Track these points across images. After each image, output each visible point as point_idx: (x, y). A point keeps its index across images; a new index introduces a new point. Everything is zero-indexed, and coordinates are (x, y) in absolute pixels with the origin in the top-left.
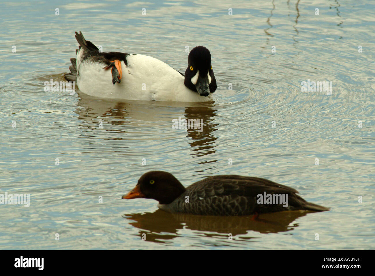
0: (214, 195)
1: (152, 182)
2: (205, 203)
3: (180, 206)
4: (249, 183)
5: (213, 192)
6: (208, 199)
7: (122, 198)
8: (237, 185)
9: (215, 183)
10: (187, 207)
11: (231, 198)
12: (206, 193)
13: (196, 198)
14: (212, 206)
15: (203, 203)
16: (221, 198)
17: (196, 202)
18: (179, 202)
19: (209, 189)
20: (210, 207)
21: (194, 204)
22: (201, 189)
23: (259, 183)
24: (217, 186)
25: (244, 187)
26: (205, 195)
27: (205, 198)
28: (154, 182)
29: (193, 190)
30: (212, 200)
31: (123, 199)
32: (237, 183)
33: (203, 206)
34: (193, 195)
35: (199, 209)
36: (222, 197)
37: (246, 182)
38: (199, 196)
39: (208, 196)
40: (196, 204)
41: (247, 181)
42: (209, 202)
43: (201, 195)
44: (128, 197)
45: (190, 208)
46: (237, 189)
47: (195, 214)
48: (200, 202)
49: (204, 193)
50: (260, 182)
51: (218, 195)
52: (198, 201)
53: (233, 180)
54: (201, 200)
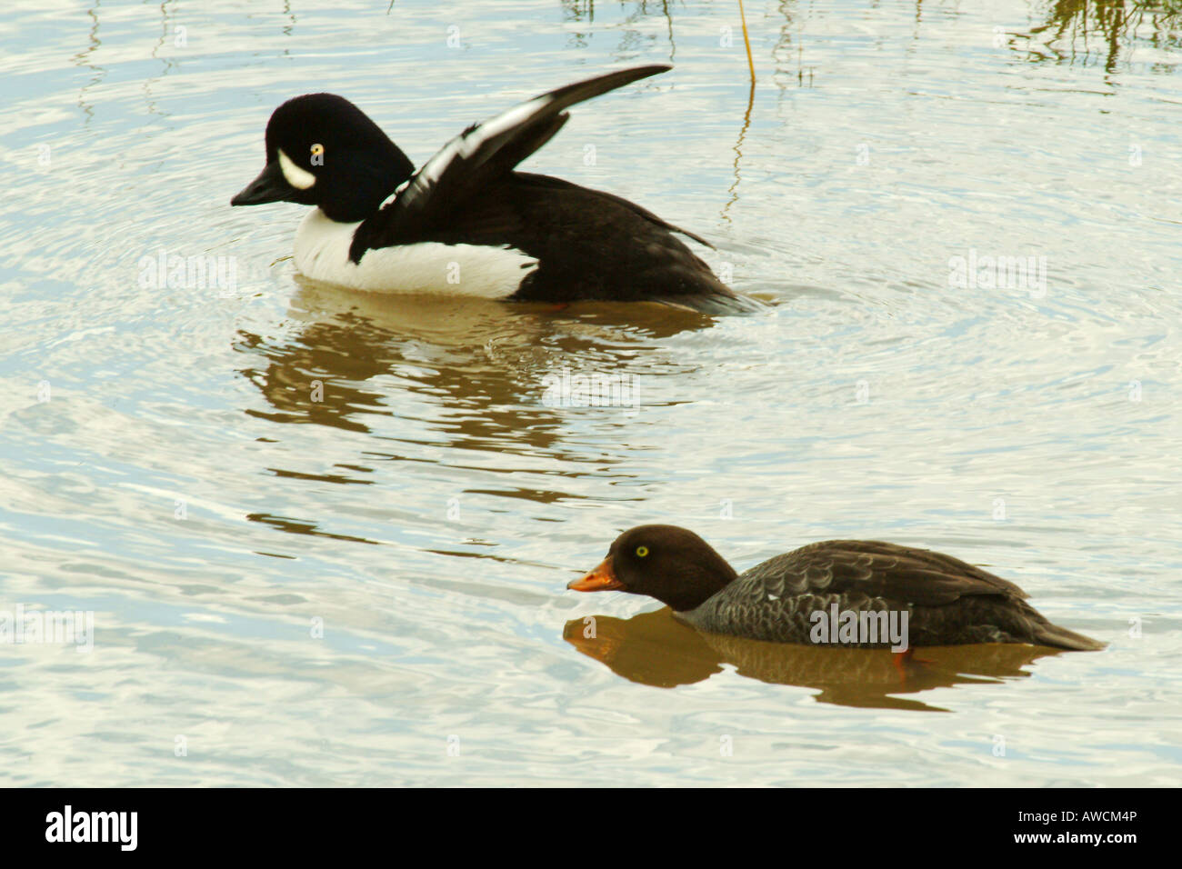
0: (806, 592)
1: (642, 551)
2: (780, 610)
3: (720, 614)
4: (900, 564)
5: (804, 584)
6: (790, 600)
7: (568, 588)
8: (869, 567)
9: (817, 559)
10: (736, 616)
11: (846, 601)
12: (786, 584)
13: (761, 597)
14: (796, 619)
15: (775, 609)
16: (821, 598)
17: (759, 607)
18: (720, 603)
19: (796, 574)
20: (791, 623)
21: (754, 610)
22: (778, 574)
23: (926, 565)
24: (818, 569)
25: (885, 574)
26: (782, 590)
27: (782, 598)
28: (646, 552)
29: (758, 574)
30: (798, 604)
31: (570, 590)
32: (870, 563)
33: (773, 617)
34: (755, 588)
35: (765, 624)
36: (825, 597)
37: (894, 562)
38: (768, 591)
39: (789, 592)
40: (758, 610)
41: (897, 559)
42: (792, 608)
43: (774, 588)
44: (581, 587)
45: (742, 620)
46: (866, 578)
47: (755, 637)
48: (769, 605)
49: (781, 586)
50: (933, 562)
51: (816, 590)
52: (766, 604)
53: (864, 555)
54: (771, 602)
